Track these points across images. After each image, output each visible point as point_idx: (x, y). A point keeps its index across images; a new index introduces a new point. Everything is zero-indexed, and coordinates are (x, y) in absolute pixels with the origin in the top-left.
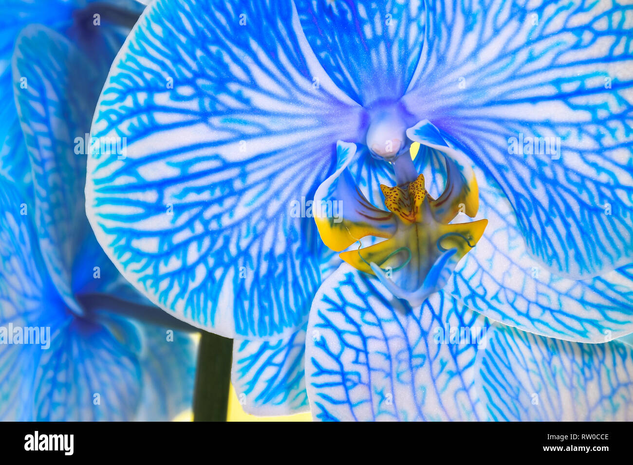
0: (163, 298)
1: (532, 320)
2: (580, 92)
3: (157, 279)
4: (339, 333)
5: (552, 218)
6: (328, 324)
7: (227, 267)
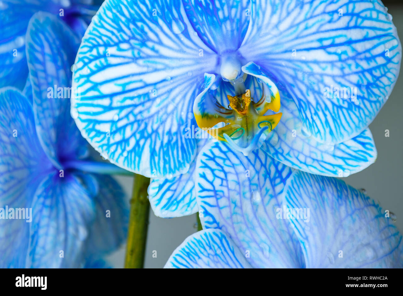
0: (112, 157)
1: (307, 165)
2: (332, 45)
3: (109, 146)
4: (212, 171)
5: (317, 111)
6: (206, 166)
7: (146, 139)
